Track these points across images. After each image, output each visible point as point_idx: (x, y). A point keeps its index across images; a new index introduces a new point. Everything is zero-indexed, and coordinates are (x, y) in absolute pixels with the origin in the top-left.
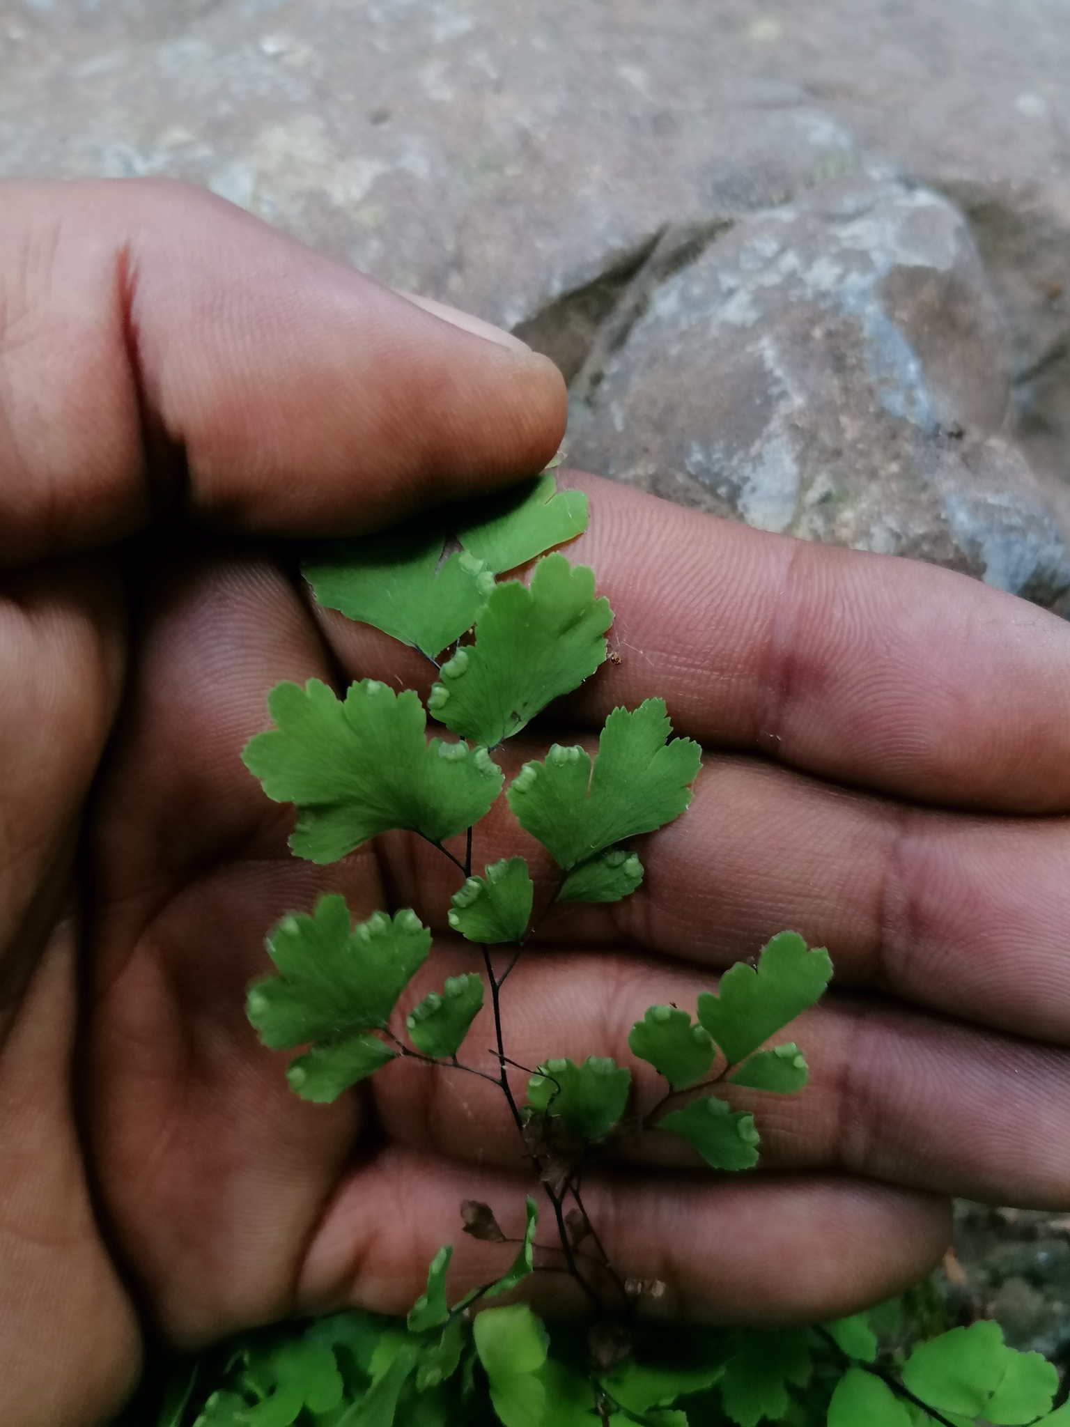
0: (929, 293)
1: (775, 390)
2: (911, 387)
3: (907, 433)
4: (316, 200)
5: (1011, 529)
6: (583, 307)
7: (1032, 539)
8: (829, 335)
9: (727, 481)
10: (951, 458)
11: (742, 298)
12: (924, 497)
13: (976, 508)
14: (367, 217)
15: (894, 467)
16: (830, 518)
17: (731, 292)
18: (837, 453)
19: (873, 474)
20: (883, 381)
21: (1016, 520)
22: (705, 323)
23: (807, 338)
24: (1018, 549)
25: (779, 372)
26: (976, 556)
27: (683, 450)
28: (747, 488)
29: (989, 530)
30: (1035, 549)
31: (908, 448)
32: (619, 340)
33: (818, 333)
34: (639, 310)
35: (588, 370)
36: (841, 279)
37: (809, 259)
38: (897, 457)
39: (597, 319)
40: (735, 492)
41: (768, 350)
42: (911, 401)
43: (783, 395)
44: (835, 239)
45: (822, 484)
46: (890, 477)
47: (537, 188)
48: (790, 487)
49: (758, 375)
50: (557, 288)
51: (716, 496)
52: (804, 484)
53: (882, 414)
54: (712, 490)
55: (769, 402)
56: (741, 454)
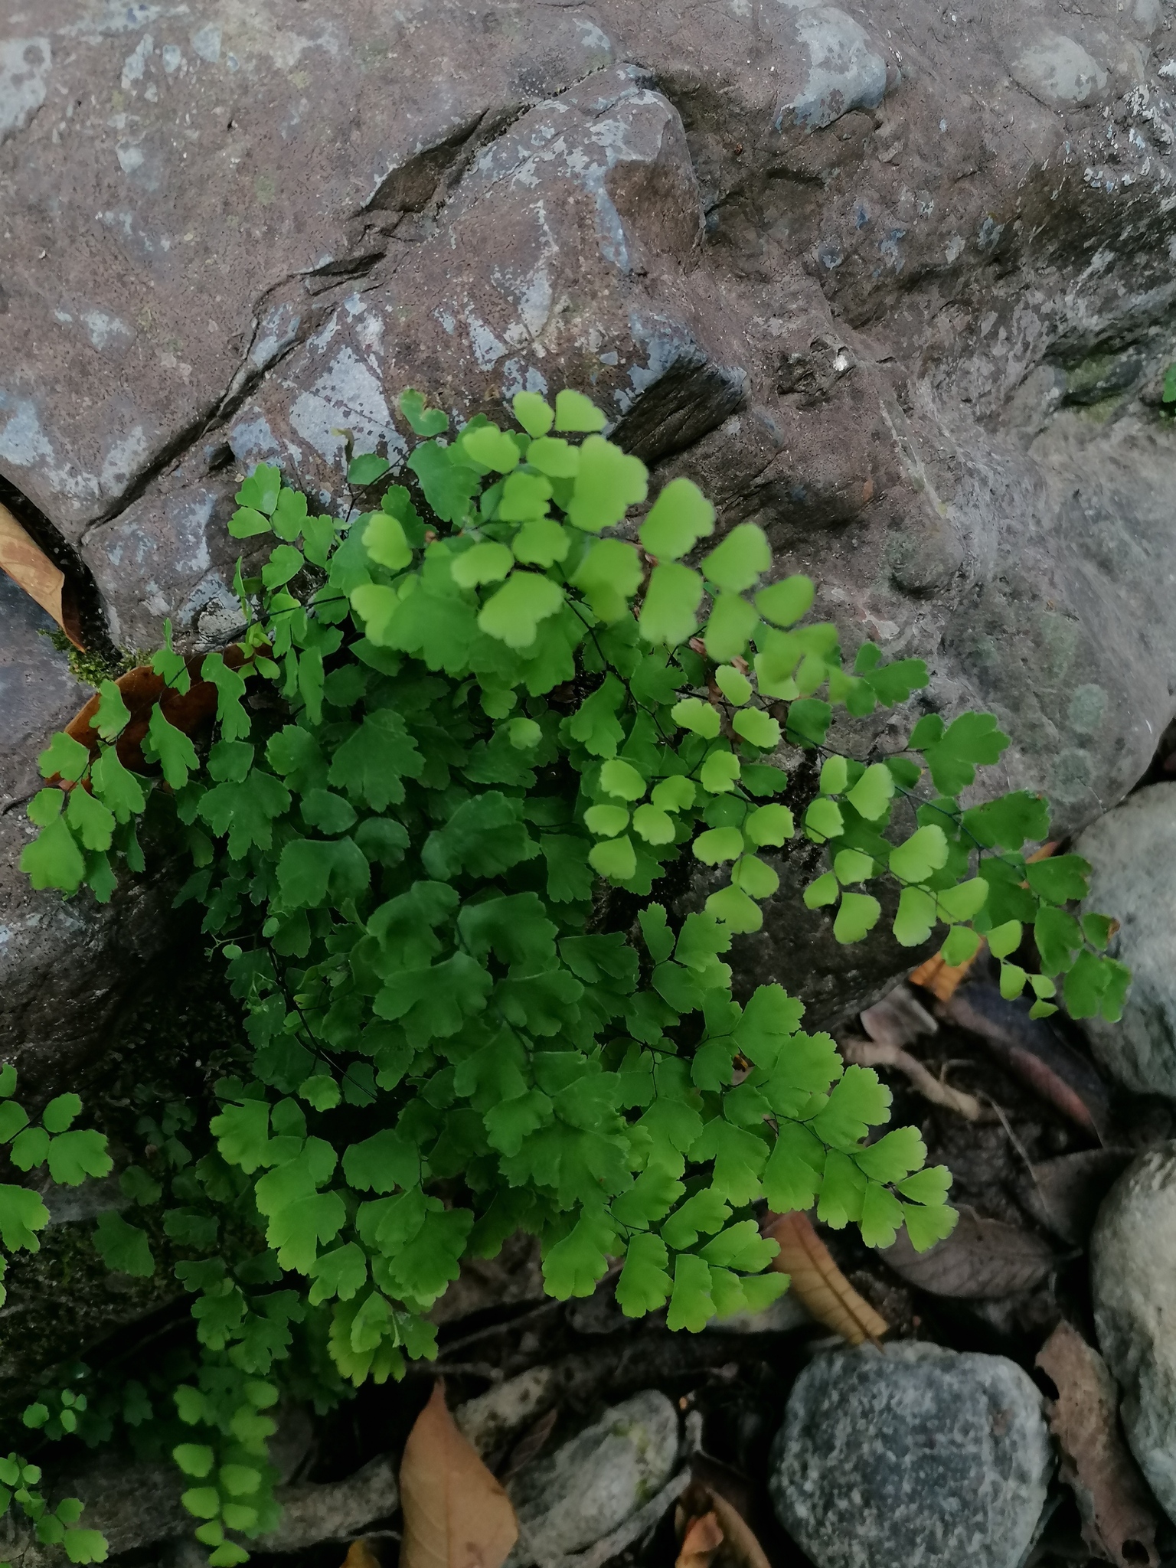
0: (638, 177)
1: (543, 239)
2: (619, 244)
3: (615, 272)
4: (264, 61)
5: (665, 335)
6: (434, 159)
7: (676, 342)
8: (577, 202)
9: (513, 294)
10: (637, 289)
11: (530, 166)
12: (620, 312)
13: (646, 321)
14: (299, 80)
15: (606, 292)
16: (567, 322)
17: (525, 160)
18: (576, 282)
19: (594, 296)
20: (604, 238)
21: (668, 331)
22: (507, 179)
23: (565, 203)
24: (667, 347)
25: (546, 227)
26: (645, 350)
27: (489, 269)
28: (524, 299)
29: (653, 335)
30: (677, 348)
31: (615, 281)
32: (456, 181)
33: (571, 200)
34: (468, 162)
35: (436, 198)
36: (586, 167)
37: (571, 147)
38: (608, 286)
39: (442, 166)
40: (517, 301)
41: (541, 209)
42: (618, 253)
43: (547, 243)
44: (588, 134)
45: (564, 301)
46: (603, 298)
47: (408, 72)
48: (547, 302)
49: (534, 227)
50: (419, 148)
51: (507, 302)
52: (554, 301)
53: (601, 259)
54: (504, 298)
55: (539, 247)
56: (521, 277)
